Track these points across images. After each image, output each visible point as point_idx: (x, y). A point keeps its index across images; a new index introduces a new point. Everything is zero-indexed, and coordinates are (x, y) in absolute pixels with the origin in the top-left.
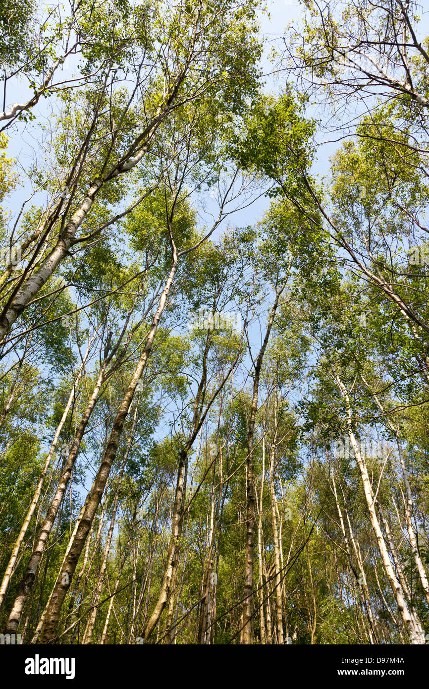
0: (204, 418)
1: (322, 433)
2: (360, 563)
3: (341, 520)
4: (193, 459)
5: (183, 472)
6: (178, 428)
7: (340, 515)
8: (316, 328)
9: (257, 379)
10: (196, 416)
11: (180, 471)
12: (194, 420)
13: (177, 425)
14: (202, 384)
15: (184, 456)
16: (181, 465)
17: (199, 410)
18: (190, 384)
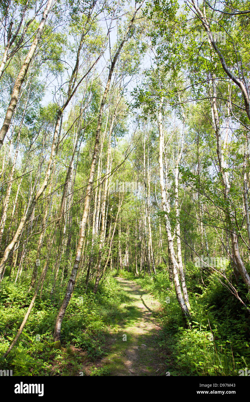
0: (74, 91)
1: (144, 110)
2: (149, 181)
3: (144, 160)
4: (66, 116)
5: (59, 122)
6: (57, 96)
7: (144, 158)
8: (154, 43)
9: (112, 70)
10: (69, 90)
11: (57, 122)
12: (68, 92)
13: (57, 94)
14: (75, 70)
15: (60, 113)
16: (58, 118)
17: (72, 86)
18: (67, 69)
